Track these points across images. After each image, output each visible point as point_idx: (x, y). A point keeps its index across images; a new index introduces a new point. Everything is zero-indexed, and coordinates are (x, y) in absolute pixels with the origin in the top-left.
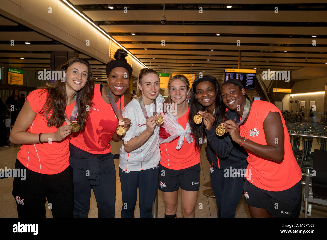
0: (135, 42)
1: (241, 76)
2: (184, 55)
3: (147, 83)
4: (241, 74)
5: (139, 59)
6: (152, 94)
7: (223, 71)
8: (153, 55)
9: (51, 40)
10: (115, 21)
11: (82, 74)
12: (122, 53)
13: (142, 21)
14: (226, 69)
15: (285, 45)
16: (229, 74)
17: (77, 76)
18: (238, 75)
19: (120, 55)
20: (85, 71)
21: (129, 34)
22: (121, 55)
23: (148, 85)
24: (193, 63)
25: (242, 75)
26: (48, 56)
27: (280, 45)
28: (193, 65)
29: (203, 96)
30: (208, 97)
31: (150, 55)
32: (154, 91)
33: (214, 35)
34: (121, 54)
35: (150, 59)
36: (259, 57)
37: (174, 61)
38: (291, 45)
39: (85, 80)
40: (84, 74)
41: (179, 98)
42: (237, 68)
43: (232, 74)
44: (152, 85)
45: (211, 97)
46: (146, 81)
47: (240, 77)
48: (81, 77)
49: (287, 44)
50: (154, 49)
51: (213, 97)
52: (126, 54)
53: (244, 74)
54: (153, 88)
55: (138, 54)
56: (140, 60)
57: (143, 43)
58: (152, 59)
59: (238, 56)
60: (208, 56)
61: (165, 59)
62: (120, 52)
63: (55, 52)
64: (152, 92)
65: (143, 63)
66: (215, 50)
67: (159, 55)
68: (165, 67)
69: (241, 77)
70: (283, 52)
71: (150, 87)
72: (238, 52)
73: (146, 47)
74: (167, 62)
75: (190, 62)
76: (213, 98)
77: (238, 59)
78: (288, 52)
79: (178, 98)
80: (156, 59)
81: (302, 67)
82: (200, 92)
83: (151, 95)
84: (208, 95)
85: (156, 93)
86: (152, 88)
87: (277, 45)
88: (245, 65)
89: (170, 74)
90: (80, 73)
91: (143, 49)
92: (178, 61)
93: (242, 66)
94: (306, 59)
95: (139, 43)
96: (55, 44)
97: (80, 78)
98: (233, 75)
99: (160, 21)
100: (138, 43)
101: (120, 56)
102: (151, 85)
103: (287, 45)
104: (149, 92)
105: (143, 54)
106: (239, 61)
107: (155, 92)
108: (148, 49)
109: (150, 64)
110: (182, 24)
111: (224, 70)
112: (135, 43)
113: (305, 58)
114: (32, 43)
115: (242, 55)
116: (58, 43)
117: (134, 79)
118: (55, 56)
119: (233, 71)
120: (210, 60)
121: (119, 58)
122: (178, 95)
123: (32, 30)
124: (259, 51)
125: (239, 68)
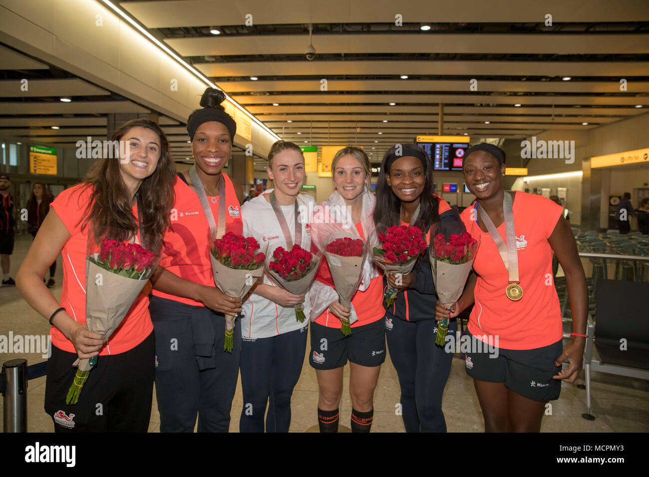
0: (257, 92)
1: (443, 149)
2: (342, 114)
3: (281, 167)
4: (444, 145)
5: (263, 122)
6: (290, 185)
7: (412, 140)
8: (288, 114)
9: (109, 94)
10: (221, 57)
11: (146, 147)
12: (214, 94)
13: (269, 55)
14: (418, 137)
15: (515, 94)
16: (423, 145)
17: (137, 152)
18: (438, 146)
19: (210, 99)
20: (154, 142)
21: (246, 79)
22: (213, 99)
23: (283, 169)
24: (358, 128)
25: (446, 146)
26: (103, 121)
27: (509, 94)
28: (358, 130)
29: (403, 182)
30: (412, 185)
31: (282, 114)
32: (294, 181)
33: (397, 77)
34: (212, 96)
35: (282, 121)
36: (473, 115)
37: (326, 125)
38: (526, 94)
39: (154, 157)
40: (152, 148)
41: (350, 188)
42: (436, 134)
43: (428, 145)
44: (290, 170)
45: (417, 185)
46: (279, 164)
47: (442, 151)
48: (146, 153)
49: (518, 92)
50: (290, 104)
51: (420, 185)
52: (222, 97)
53: (449, 145)
54: (292, 175)
55: (262, 114)
56: (265, 124)
57: (271, 93)
58: (286, 121)
59: (437, 114)
60: (386, 114)
61: (309, 121)
62: (210, 93)
63: (115, 114)
64: (290, 182)
65: (270, 129)
66: (397, 104)
67: (299, 114)
68: (310, 136)
69: (445, 150)
70: (513, 106)
71: (286, 173)
72: (437, 107)
73: (276, 101)
74: (313, 126)
75: (353, 125)
76: (420, 187)
77: (439, 118)
78: (522, 106)
79: (348, 188)
80: (293, 121)
81: (544, 130)
82: (399, 175)
83: (289, 187)
84: (412, 181)
85: (297, 183)
86: (289, 175)
87: (504, 94)
88: (449, 129)
89: (319, 147)
90: (144, 145)
91: (271, 105)
92: (332, 125)
93: (445, 131)
94: (551, 118)
95: (264, 93)
96: (114, 100)
97: (144, 155)
98: (431, 146)
99: (304, 54)
100: (262, 95)
101: (212, 102)
102: (288, 170)
103: (519, 94)
104: (285, 182)
105: (270, 114)
106: (440, 122)
107: (296, 181)
108: (280, 104)
109: (283, 131)
110: (340, 60)
111: (415, 139)
112: (257, 95)
113: (550, 115)
114: (75, 99)
115: (445, 112)
116: (121, 98)
117: (256, 158)
118: (115, 120)
119: (431, 139)
120: (389, 122)
121: (210, 104)
122: (349, 183)
123: (74, 76)
124: (472, 105)
125: (440, 134)
